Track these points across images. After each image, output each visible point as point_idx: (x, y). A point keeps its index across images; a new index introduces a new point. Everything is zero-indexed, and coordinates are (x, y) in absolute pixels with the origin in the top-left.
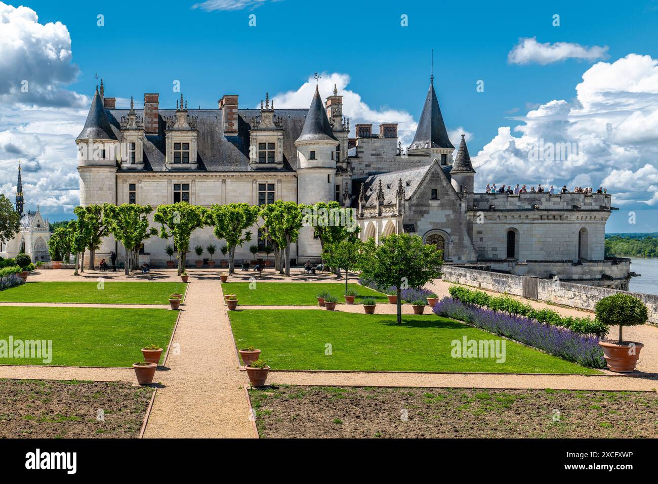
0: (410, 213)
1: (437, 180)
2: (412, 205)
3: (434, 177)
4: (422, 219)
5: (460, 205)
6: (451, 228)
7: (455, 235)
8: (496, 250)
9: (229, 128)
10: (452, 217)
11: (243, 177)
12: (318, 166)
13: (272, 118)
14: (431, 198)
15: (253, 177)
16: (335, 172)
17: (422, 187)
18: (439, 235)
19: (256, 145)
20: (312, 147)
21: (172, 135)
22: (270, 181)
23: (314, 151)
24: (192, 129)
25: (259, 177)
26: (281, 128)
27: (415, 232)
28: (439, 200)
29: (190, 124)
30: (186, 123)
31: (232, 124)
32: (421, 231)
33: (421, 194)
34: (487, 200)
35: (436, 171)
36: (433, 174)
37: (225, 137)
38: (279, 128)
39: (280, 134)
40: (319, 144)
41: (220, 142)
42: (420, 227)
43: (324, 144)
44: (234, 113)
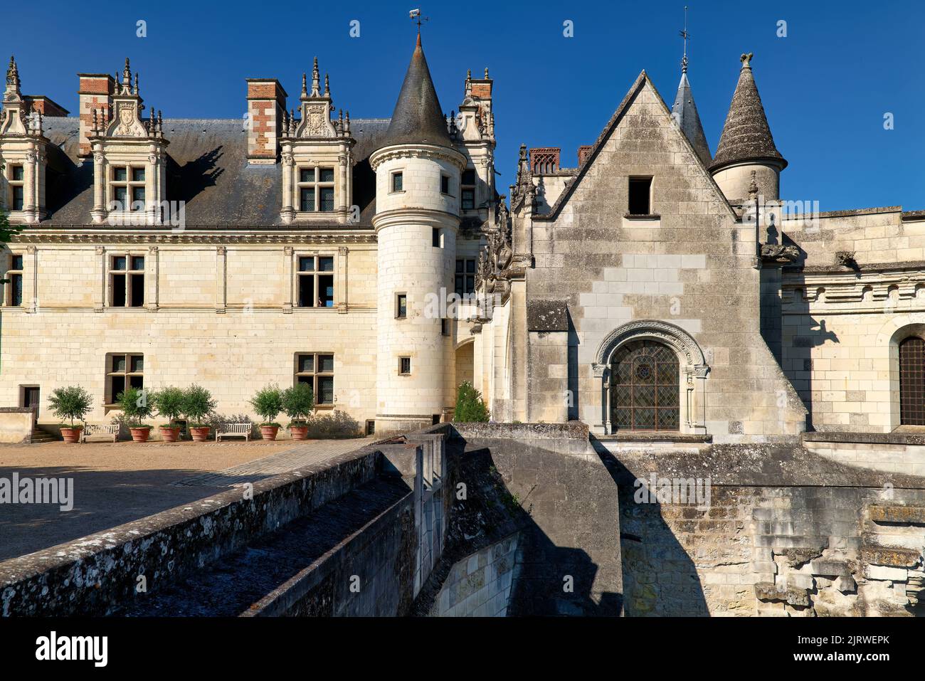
0: (552, 263)
1: (647, 146)
2: (561, 236)
3: (637, 135)
4: (595, 284)
5: (734, 235)
6: (704, 319)
7: (714, 343)
8: (863, 400)
9: (257, 147)
10: (705, 276)
11: (263, 240)
12: (409, 205)
13: (326, 113)
14: (626, 210)
15: (284, 240)
16: (456, 224)
17: (594, 170)
18: (660, 343)
19: (292, 172)
20: (394, 164)
21: (106, 149)
22: (324, 250)
23: (397, 176)
24: (151, 135)
25: (296, 240)
26: (347, 135)
27: (571, 330)
28: (657, 218)
29: (147, 128)
30: (137, 123)
31: (262, 141)
32: (592, 327)
33: (591, 195)
34: (827, 236)
35: (644, 112)
36: (633, 123)
37: (249, 167)
38: (340, 135)
39: (341, 147)
40: (409, 155)
41: (234, 176)
42: (587, 312)
43: (421, 156)
44: (268, 118)
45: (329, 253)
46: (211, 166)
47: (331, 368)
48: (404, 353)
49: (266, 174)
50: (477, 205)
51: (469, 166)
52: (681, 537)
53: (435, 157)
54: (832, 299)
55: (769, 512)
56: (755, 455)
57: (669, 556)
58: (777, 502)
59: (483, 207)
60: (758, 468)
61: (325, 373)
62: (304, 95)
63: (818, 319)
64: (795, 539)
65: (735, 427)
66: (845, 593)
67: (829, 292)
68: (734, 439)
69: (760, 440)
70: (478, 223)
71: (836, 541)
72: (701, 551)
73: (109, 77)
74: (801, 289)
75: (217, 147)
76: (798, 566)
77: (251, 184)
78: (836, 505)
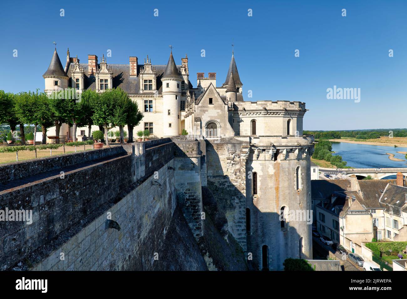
0: (198, 111)
1: (212, 94)
2: (199, 107)
3: (210, 92)
4: (204, 114)
5: (225, 107)
6: (220, 119)
7: (222, 123)
8: (246, 131)
9: (132, 73)
10: (220, 113)
11: (136, 97)
12: (170, 91)
13: (150, 67)
14: (209, 103)
15: (141, 97)
16: (180, 94)
17: (204, 97)
18: (214, 123)
19: (142, 81)
20: (167, 82)
21: (99, 75)
22: (150, 99)
23: (168, 84)
24: (109, 72)
25: (144, 97)
26: (155, 73)
27: (201, 121)
28: (213, 104)
29: (108, 70)
30: (106, 69)
31: (133, 71)
32: (204, 121)
33: (204, 101)
34: (241, 105)
35: (211, 88)
36: (210, 90)
37: (130, 78)
38: (153, 73)
39: (154, 76)
40: (170, 80)
41: (127, 80)
42: (203, 119)
43: (173, 80)
44: (135, 66)
45: (151, 100)
46: (121, 78)
47: (152, 126)
48: (170, 123)
49: (135, 80)
50: (185, 89)
51: (183, 80)
52: (216, 151)
53: (176, 80)
54: (243, 115)
55: (228, 147)
56: (227, 139)
57: (215, 154)
58: (230, 146)
59: (186, 89)
60: (227, 141)
61: (151, 127)
62: (145, 63)
63: (241, 118)
64: (232, 151)
65: (225, 135)
66: (238, 158)
67: (242, 114)
68: (225, 137)
69: (228, 137)
70: (185, 93)
71: (237, 151)
72: (219, 153)
73: (96, 56)
74: (238, 113)
75: (121, 72)
76: (232, 154)
77: (131, 82)
78: (237, 146)
